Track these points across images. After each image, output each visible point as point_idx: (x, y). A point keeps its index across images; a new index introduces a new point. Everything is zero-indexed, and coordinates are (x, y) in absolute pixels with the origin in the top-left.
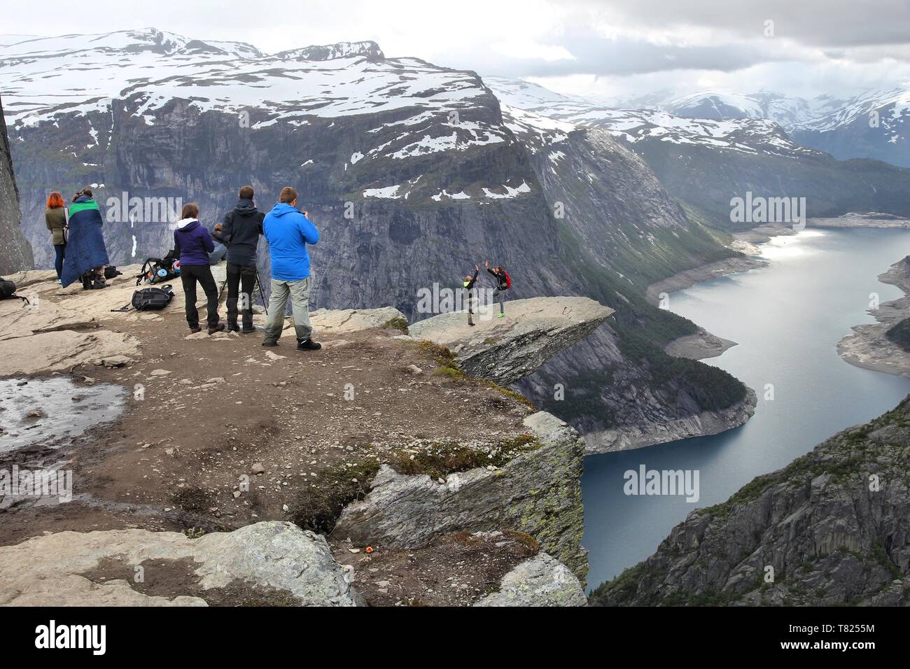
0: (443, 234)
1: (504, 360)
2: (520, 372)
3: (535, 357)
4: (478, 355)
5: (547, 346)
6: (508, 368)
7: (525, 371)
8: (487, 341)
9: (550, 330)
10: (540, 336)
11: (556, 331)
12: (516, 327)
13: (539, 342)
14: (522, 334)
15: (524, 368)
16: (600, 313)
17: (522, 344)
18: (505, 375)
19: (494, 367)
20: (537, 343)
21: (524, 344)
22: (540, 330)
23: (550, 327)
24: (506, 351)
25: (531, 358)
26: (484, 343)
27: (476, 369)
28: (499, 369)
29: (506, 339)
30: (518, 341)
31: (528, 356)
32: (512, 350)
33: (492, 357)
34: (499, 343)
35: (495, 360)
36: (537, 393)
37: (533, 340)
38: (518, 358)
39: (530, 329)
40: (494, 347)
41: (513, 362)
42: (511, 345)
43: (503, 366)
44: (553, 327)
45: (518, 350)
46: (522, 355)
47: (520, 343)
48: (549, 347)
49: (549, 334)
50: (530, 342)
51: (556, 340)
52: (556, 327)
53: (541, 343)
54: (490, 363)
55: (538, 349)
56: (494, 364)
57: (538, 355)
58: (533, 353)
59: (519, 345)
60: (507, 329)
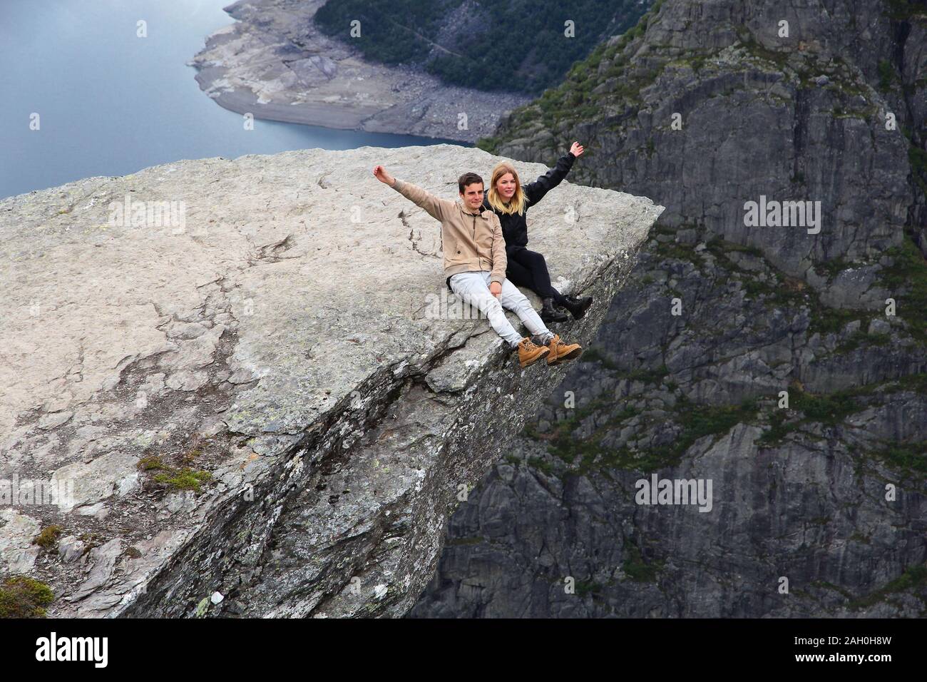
3: (413, 520)
8: (156, 474)
9: (436, 360)
10: (394, 395)
12: (244, 358)
13: (404, 431)
17: (331, 460)
20: (400, 442)
21: (336, 455)
22: (389, 369)
23: (431, 345)
24: (267, 511)
25: (402, 530)
30: (312, 448)
31: (385, 524)
32: (292, 500)
33: (208, 560)
34: (235, 480)
37: (372, 425)
38: (343, 543)
40: (223, 507)
41: (326, 567)
42: (287, 476)
43: (280, 603)
44: (442, 336)
45: (325, 496)
46: (361, 522)
47: (318, 455)
48: (454, 447)
49: (438, 376)
50: (358, 439)
51: (478, 404)
52: (459, 338)
53: (421, 434)
54: (200, 596)
55: (421, 474)
56: (217, 598)
57: (425, 502)
58: (405, 499)
59: (314, 463)
60: (202, 378)
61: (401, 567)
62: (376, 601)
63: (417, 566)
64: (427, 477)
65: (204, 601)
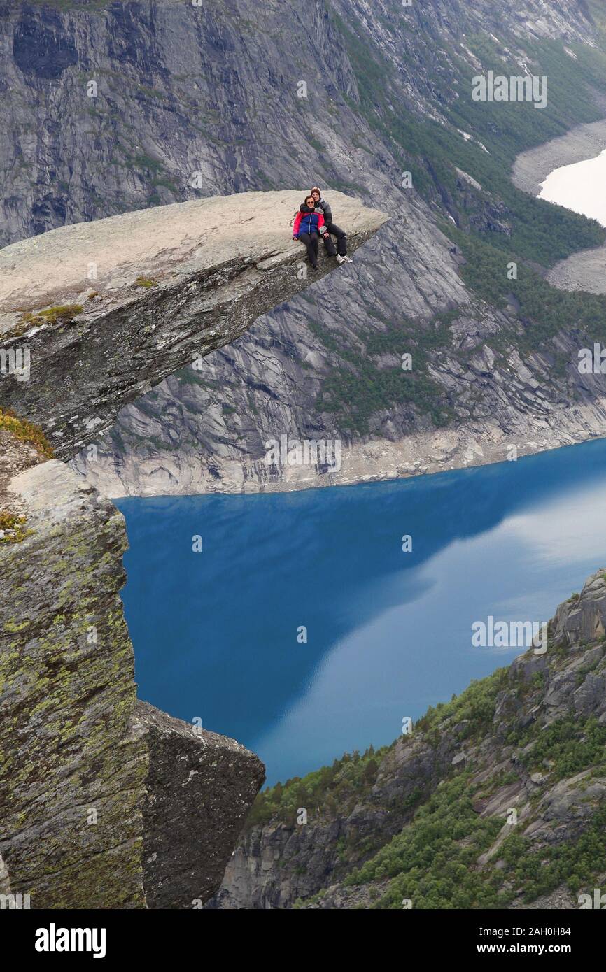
0: (121, 58)
1: (173, 317)
2: (205, 342)
3: (233, 311)
4: (121, 310)
5: (257, 288)
6: (182, 334)
7: (215, 338)
8: (140, 282)
9: (263, 259)
10: (243, 269)
11: (275, 260)
12: (197, 253)
13: (242, 281)
14: (208, 266)
15: (212, 333)
16: (361, 222)
17: (210, 287)
18: (176, 349)
19: (156, 331)
20: (237, 284)
21: (214, 286)
22: (243, 259)
23: (263, 253)
24: (178, 300)
25: (226, 314)
26: (135, 286)
27: (120, 337)
28: (165, 335)
29: (178, 277)
30: (201, 281)
31: (220, 310)
32: (190, 298)
33: (149, 312)
34: (163, 285)
35: (156, 318)
36: (308, 366)
37: (231, 278)
38: (200, 314)
39: (225, 256)
40: (155, 294)
41: (191, 321)
42: (188, 289)
43: (173, 331)
44: (269, 251)
45: (202, 298)
46: (209, 307)
47: (205, 285)
48: (261, 290)
49: (260, 265)
50: (224, 282)
51: (275, 276)
52: (276, 253)
53: (247, 283)
54: (146, 325)
55: (239, 296)
56: (154, 327)
57: (241, 306)
58: (230, 303)
59: (202, 287)
60: (181, 257)
61: (224, 326)
62: (211, 336)
63: (233, 328)
64: (242, 297)
65: (149, 327)
